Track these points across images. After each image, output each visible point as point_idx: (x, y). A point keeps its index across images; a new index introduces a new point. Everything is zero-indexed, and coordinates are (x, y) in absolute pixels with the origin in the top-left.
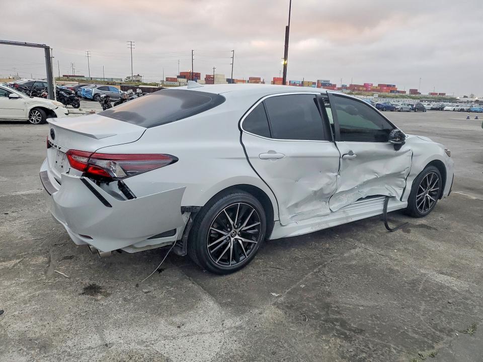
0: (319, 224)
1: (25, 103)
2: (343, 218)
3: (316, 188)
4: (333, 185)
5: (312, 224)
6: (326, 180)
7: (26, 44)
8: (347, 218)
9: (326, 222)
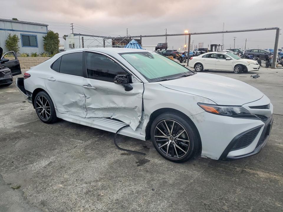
0: (77, 120)
1: (233, 62)
2: (89, 123)
3: (74, 101)
4: (82, 102)
5: (74, 118)
6: (79, 98)
7: (265, 29)
8: (92, 124)
9: (80, 121)
